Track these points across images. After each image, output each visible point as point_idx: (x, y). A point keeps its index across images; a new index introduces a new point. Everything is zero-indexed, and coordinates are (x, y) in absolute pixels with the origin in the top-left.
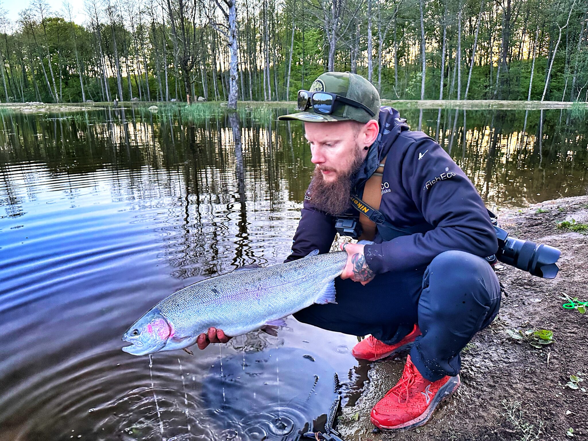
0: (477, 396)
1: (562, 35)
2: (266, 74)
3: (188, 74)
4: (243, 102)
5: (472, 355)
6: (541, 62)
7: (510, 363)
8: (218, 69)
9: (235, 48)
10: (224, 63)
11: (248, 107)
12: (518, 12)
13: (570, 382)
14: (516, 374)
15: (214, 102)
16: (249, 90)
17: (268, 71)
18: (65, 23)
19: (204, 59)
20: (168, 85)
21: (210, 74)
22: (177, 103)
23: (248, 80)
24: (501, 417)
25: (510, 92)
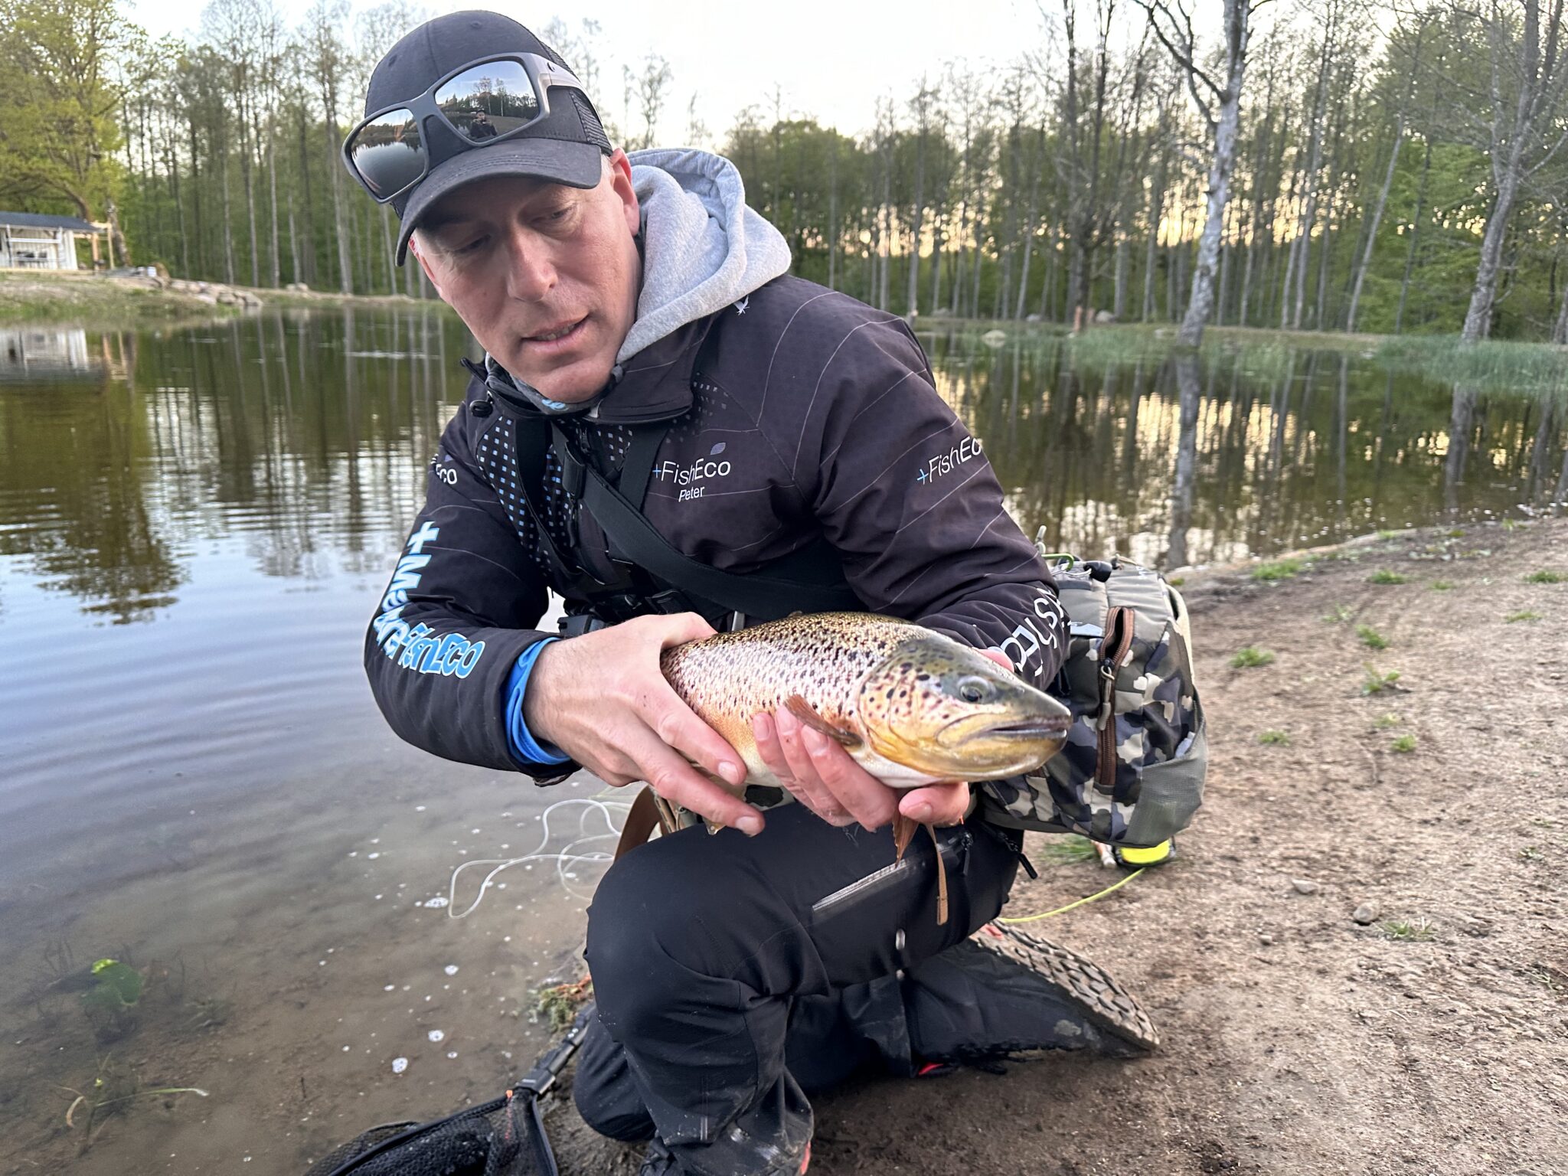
2: (1297, 257)
4: (1218, 329)
8: (1161, 241)
11: (1231, 342)
15: (1136, 326)
16: (1240, 297)
17: (1304, 251)
18: (819, 132)
21: (1139, 255)
22: (1042, 324)
23: (1242, 275)
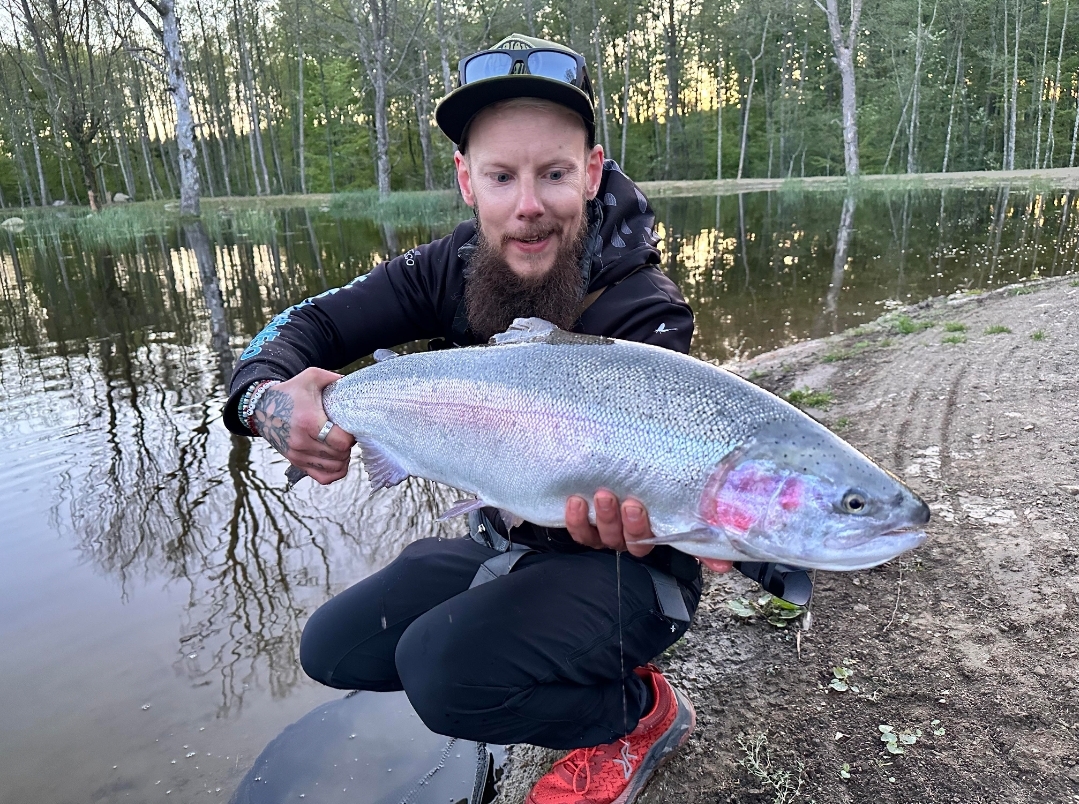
0: (697, 734)
1: (756, 70)
2: (255, 143)
3: (85, 149)
4: (213, 199)
5: (680, 658)
6: (730, 115)
7: (742, 662)
8: (152, 137)
9: (185, 96)
10: (164, 124)
11: (225, 210)
12: (687, 32)
13: (835, 680)
14: (753, 682)
15: (149, 202)
16: (222, 175)
17: (258, 138)
19: (119, 118)
20: (44, 173)
21: (136, 148)
22: (68, 208)
23: (219, 157)
24: (739, 767)
25: (689, 166)
